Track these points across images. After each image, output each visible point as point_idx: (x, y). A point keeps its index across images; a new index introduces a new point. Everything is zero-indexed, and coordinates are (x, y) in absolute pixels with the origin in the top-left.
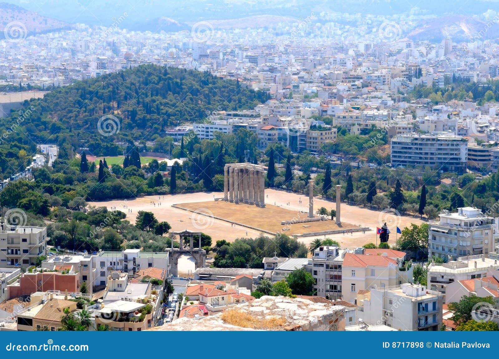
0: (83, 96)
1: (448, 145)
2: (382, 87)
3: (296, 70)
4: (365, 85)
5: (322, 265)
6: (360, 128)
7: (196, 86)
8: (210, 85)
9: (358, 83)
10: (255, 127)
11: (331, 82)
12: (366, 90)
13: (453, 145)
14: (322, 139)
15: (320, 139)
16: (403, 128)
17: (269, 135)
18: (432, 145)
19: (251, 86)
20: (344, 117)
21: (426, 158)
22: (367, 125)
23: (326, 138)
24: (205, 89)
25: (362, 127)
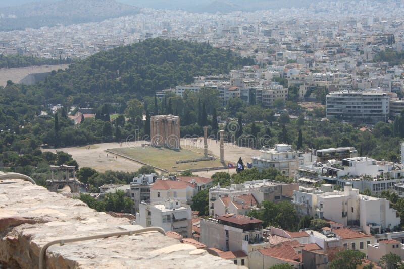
0: (93, 66)
1: (372, 99)
2: (354, 53)
3: (288, 40)
4: (339, 52)
5: (137, 189)
6: (306, 86)
7: (191, 54)
8: (204, 54)
9: (335, 50)
10: (223, 89)
11: (312, 49)
12: (339, 56)
13: (376, 99)
14: (274, 96)
15: (272, 97)
16: (343, 87)
17: (234, 94)
18: (358, 99)
19: (239, 54)
20: (297, 78)
21: (354, 111)
22: (312, 84)
23: (278, 96)
24: (198, 58)
25: (308, 86)
